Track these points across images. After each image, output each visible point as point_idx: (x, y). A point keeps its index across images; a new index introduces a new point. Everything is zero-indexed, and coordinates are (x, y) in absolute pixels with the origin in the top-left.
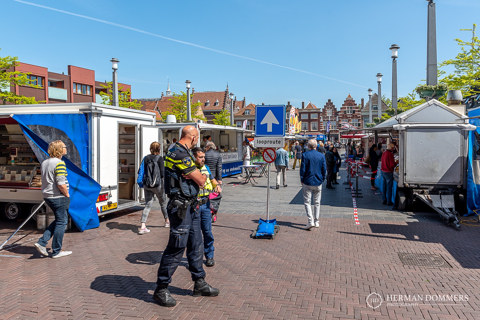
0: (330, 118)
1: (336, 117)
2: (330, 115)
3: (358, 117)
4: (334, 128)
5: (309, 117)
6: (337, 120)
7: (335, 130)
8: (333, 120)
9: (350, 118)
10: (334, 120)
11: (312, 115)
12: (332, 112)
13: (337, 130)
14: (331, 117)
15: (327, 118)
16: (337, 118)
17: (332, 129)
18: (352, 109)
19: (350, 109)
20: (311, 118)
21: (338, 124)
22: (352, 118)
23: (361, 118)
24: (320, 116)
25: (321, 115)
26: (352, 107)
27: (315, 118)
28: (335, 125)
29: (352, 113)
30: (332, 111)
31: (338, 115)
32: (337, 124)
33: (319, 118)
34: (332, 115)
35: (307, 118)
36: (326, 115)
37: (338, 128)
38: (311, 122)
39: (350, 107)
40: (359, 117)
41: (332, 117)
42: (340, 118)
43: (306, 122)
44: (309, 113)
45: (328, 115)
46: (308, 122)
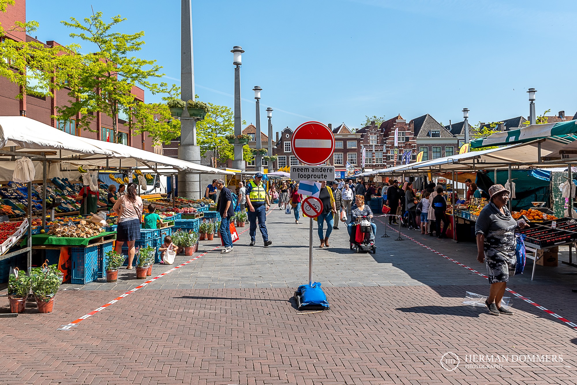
0: (374, 147)
1: (383, 145)
2: (374, 144)
3: (412, 147)
4: (379, 162)
5: (345, 145)
6: (385, 151)
7: (381, 165)
8: (378, 151)
9: (401, 148)
10: (380, 151)
11: (348, 143)
12: (377, 139)
13: (384, 165)
14: (375, 145)
15: (371, 148)
16: (384, 147)
17: (376, 163)
18: (404, 135)
19: (402, 135)
20: (348, 147)
21: (386, 156)
22: (404, 147)
23: (416, 148)
24: (361, 145)
25: (362, 143)
26: (404, 133)
27: (353, 148)
28: (381, 158)
29: (404, 141)
30: (377, 137)
31: (386, 144)
32: (384, 156)
33: (359, 147)
34: (377, 143)
35: (342, 147)
36: (368, 143)
37: (386, 162)
38: (348, 153)
39: (402, 133)
40: (415, 147)
41: (377, 145)
42: (388, 148)
43: (340, 153)
44: (345, 141)
45: (371, 144)
46: (343, 153)
